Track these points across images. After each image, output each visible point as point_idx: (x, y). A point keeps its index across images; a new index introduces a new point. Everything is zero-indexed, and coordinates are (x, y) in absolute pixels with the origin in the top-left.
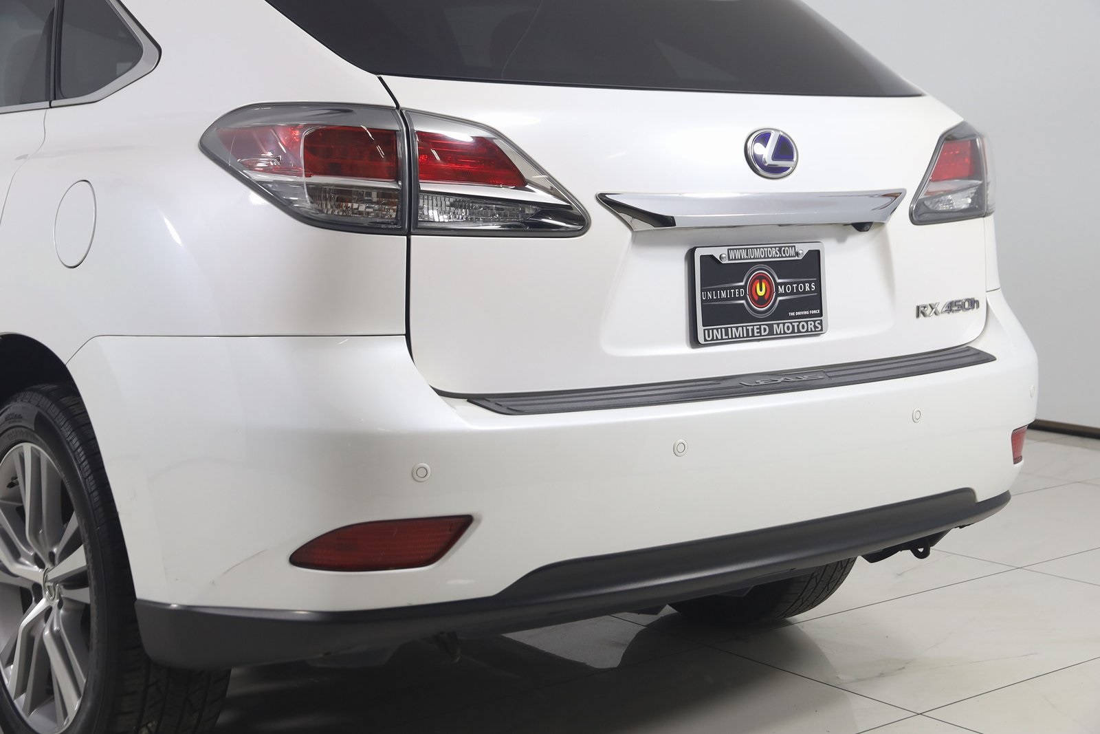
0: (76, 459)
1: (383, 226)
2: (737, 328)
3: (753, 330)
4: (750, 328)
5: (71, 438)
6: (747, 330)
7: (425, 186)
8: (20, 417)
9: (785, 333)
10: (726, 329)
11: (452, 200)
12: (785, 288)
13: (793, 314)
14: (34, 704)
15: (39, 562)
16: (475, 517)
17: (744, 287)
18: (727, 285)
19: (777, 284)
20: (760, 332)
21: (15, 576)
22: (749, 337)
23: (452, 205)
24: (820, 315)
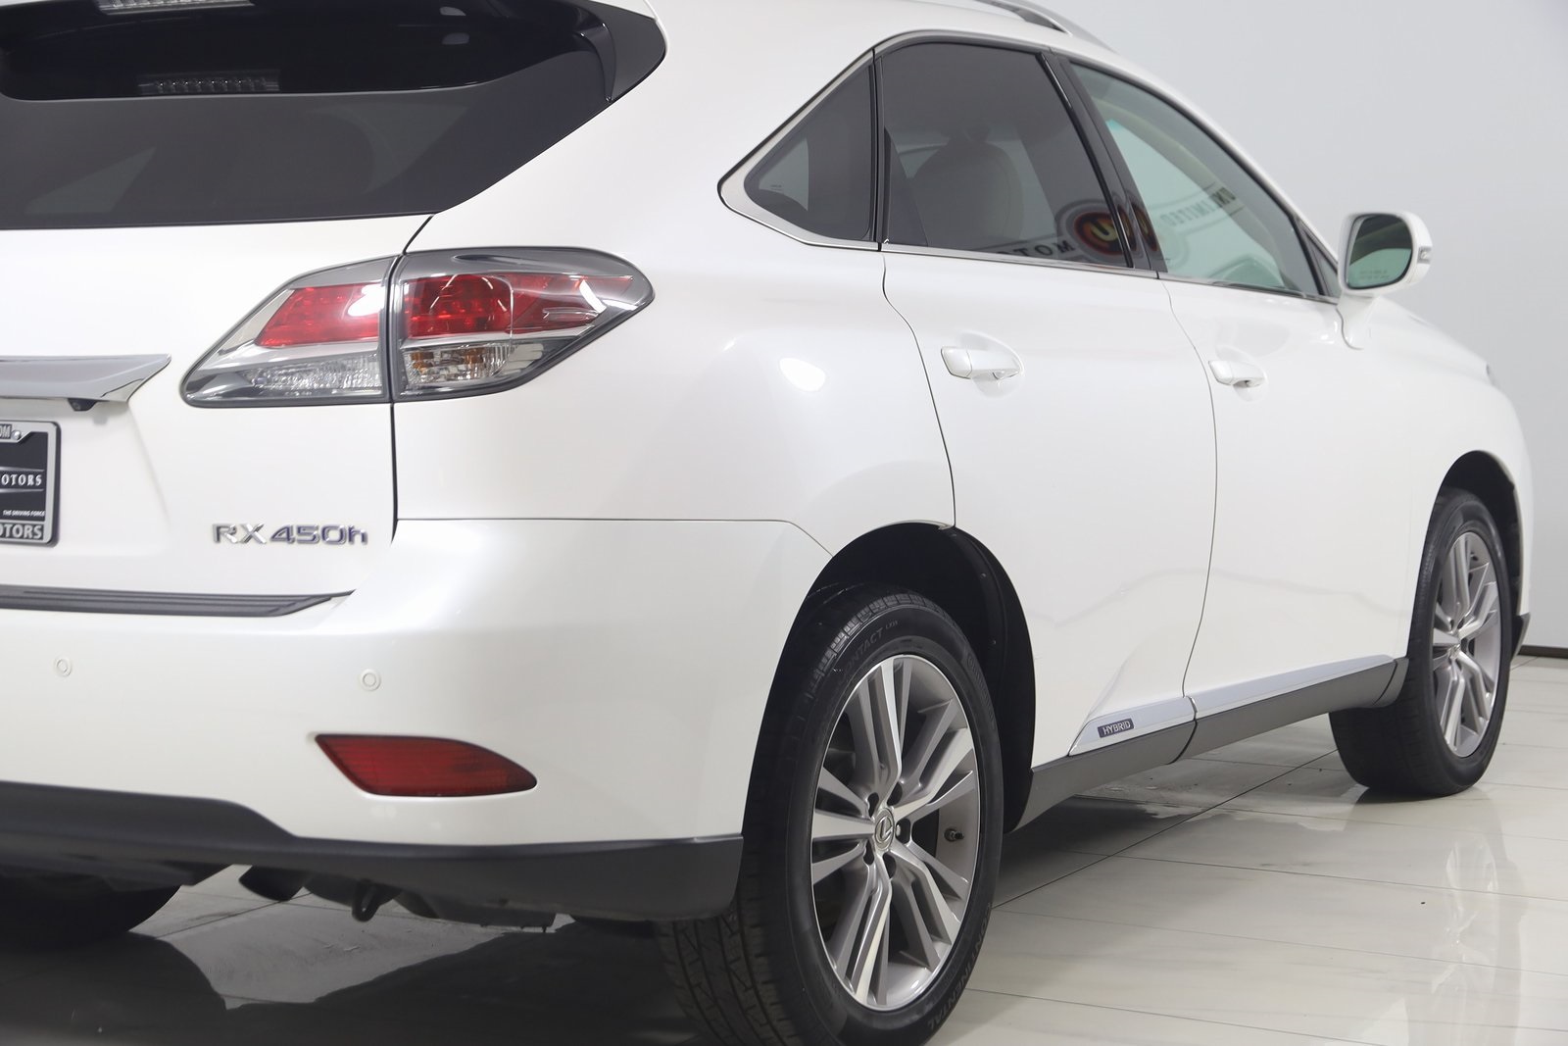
12: (1, 479)
13: (7, 513)
24: (42, 519)
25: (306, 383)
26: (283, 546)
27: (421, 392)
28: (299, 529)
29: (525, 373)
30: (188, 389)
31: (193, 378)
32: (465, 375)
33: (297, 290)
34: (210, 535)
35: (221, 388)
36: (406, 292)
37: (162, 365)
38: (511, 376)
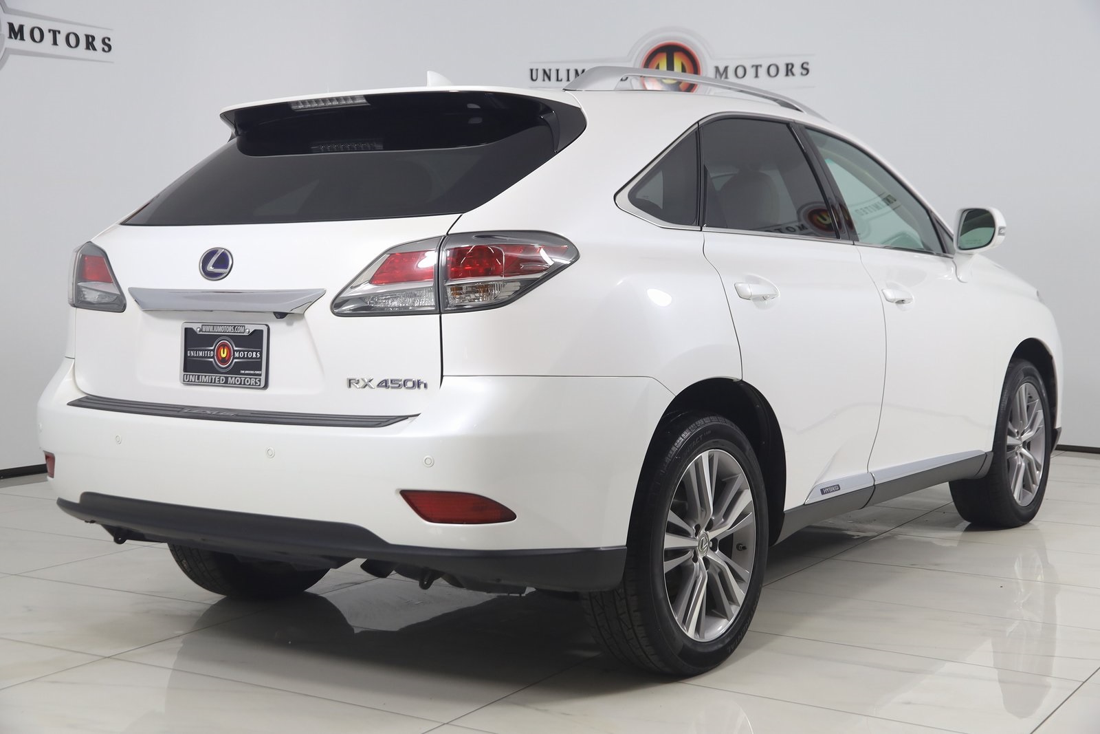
2: (205, 376)
3: (215, 379)
4: (214, 377)
6: (212, 379)
9: (235, 384)
10: (199, 376)
12: (239, 354)
13: (243, 372)
17: (213, 350)
18: (203, 348)
19: (234, 351)
20: (219, 381)
22: (212, 383)
24: (260, 375)
25: (395, 303)
26: (383, 390)
27: (455, 308)
28: (392, 381)
29: (511, 297)
30: (335, 307)
31: (337, 301)
32: (479, 299)
33: (391, 254)
34: (346, 383)
35: (351, 306)
36: (448, 255)
37: (321, 294)
38: (503, 299)
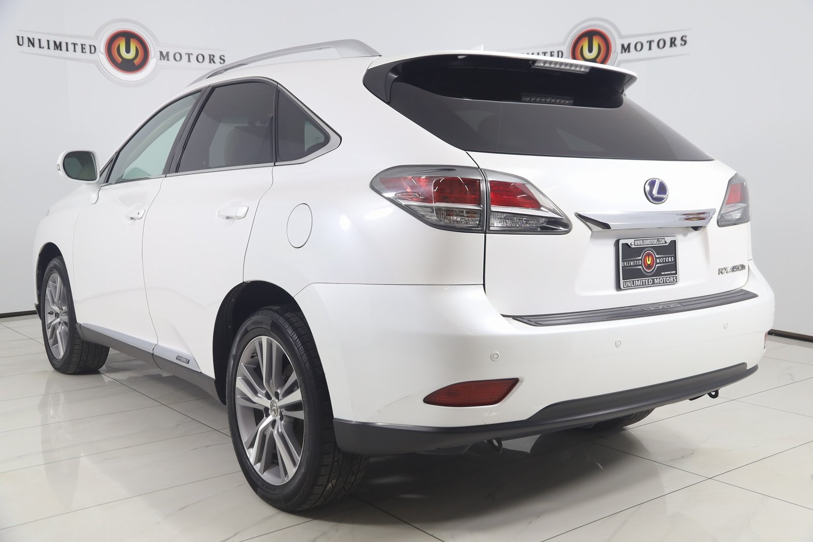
0: (296, 346)
1: (474, 229)
2: (638, 281)
3: (645, 282)
4: (644, 281)
5: (292, 334)
6: (643, 282)
7: (494, 208)
8: (261, 323)
9: (660, 283)
10: (633, 281)
11: (505, 215)
12: (660, 260)
13: (663, 273)
14: (266, 468)
15: (268, 397)
16: (520, 379)
17: (641, 260)
18: (633, 259)
19: (656, 258)
20: (648, 283)
21: (255, 403)
22: (644, 285)
23: (505, 218)
24: (675, 274)
31: (719, 217)
